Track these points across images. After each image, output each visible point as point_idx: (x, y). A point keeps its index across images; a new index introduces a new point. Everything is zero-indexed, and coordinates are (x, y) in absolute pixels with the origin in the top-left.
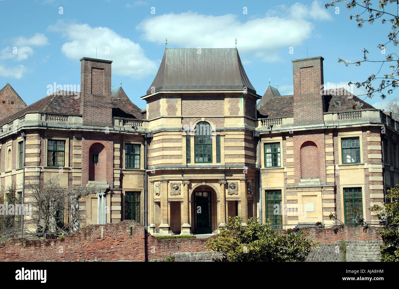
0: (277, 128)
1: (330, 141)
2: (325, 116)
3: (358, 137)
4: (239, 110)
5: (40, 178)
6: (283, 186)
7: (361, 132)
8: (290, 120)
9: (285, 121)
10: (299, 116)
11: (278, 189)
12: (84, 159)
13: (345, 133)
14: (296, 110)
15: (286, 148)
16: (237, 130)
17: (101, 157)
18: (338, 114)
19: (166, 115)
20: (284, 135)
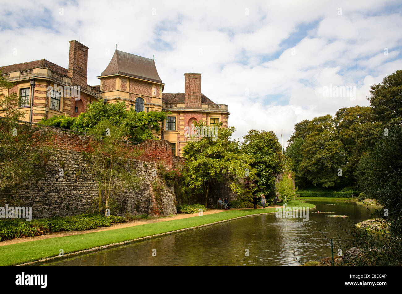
0: (175, 109)
1: (205, 119)
2: (202, 105)
3: (219, 118)
4: (159, 94)
5: (46, 115)
6: (177, 141)
7: (220, 116)
8: (182, 105)
9: (179, 105)
10: (188, 104)
11: (173, 142)
12: (72, 108)
13: (212, 116)
14: (186, 100)
15: (179, 120)
16: (159, 106)
17: (79, 109)
18: (209, 105)
19: (120, 89)
20: (179, 113)
